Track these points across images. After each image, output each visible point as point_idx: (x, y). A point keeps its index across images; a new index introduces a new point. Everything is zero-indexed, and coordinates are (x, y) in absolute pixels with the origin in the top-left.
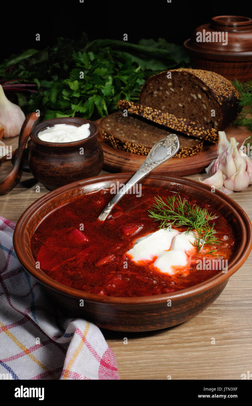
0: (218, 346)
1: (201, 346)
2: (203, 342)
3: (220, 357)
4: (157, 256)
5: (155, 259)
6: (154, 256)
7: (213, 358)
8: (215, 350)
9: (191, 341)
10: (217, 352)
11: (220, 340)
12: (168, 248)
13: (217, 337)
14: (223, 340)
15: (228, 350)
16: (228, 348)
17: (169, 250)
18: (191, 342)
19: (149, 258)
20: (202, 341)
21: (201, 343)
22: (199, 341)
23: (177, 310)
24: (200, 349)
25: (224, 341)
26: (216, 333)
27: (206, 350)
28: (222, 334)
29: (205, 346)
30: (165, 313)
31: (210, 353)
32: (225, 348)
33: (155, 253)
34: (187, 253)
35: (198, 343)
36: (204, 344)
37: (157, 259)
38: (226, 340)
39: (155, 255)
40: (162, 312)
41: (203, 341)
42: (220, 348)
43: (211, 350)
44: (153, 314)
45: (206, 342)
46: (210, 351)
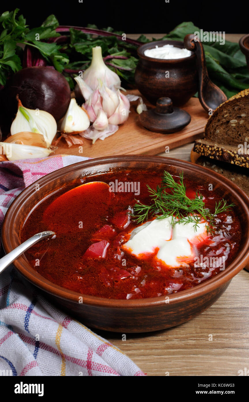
0: (159, 356)
1: (139, 355)
2: (142, 351)
3: (158, 368)
4: (159, 247)
5: (157, 250)
6: (155, 248)
7: (150, 370)
8: (153, 360)
9: (130, 348)
10: (156, 363)
11: (161, 349)
12: (169, 238)
13: (159, 345)
14: (165, 349)
15: (168, 362)
16: (169, 359)
17: (171, 240)
18: (129, 350)
19: (151, 251)
20: (142, 349)
21: (140, 351)
22: (139, 349)
23: (194, 305)
24: (138, 358)
25: (166, 351)
26: (158, 340)
27: (144, 360)
28: (165, 342)
29: (144, 355)
30: (183, 310)
31: (148, 363)
32: (165, 358)
33: (156, 245)
34: (190, 241)
35: (137, 351)
36: (143, 352)
37: (159, 250)
38: (168, 349)
39: (157, 247)
40: (179, 310)
41: (144, 349)
42: (160, 358)
43: (150, 360)
44: (170, 313)
45: (146, 351)
46: (148, 361)
